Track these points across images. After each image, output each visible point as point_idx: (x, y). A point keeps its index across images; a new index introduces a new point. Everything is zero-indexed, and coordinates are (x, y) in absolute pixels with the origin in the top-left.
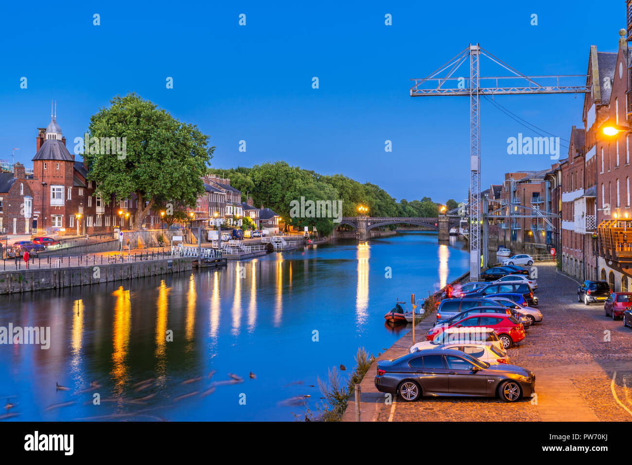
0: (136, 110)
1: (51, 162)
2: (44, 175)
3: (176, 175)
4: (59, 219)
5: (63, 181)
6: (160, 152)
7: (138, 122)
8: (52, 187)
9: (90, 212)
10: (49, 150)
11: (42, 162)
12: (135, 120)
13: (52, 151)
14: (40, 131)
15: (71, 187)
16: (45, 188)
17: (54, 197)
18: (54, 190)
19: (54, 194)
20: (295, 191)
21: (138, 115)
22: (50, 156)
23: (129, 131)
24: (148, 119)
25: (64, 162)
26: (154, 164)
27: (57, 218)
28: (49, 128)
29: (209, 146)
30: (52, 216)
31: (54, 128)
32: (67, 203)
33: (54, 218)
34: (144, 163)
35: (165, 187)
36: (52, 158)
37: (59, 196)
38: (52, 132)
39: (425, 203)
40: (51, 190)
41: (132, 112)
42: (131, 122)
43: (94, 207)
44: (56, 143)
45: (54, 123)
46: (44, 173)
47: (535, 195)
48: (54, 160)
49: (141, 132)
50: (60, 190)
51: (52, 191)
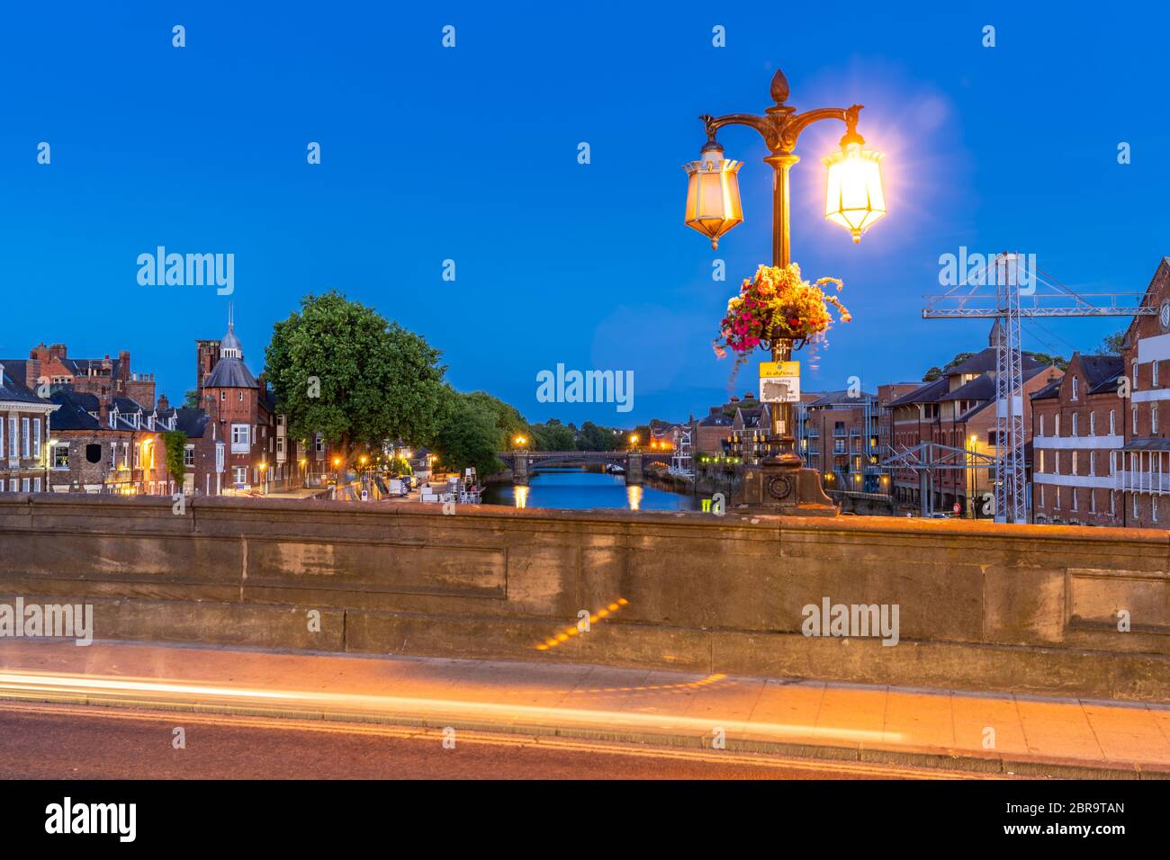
0: (349, 315)
1: (232, 390)
2: (222, 409)
3: (406, 407)
4: (242, 472)
5: (248, 417)
6: (385, 374)
7: (352, 333)
8: (234, 426)
9: (272, 460)
10: (228, 373)
11: (218, 391)
12: (349, 329)
13: (232, 374)
14: (199, 344)
15: (256, 426)
16: (223, 428)
17: (236, 441)
18: (236, 430)
19: (236, 436)
20: (447, 417)
21: (352, 322)
22: (231, 383)
23: (341, 346)
24: (366, 327)
25: (250, 390)
26: (375, 392)
27: (239, 470)
28: (226, 340)
29: (439, 365)
30: (233, 467)
31: (233, 341)
32: (252, 448)
33: (236, 471)
34: (361, 391)
35: (392, 424)
36: (233, 385)
37: (244, 441)
38: (230, 347)
39: (553, 427)
40: (233, 430)
41: (344, 318)
42: (341, 332)
43: (274, 454)
44: (236, 362)
45: (233, 333)
46: (222, 405)
47: (839, 425)
48: (237, 387)
49: (358, 346)
50: (244, 430)
51: (233, 433)
